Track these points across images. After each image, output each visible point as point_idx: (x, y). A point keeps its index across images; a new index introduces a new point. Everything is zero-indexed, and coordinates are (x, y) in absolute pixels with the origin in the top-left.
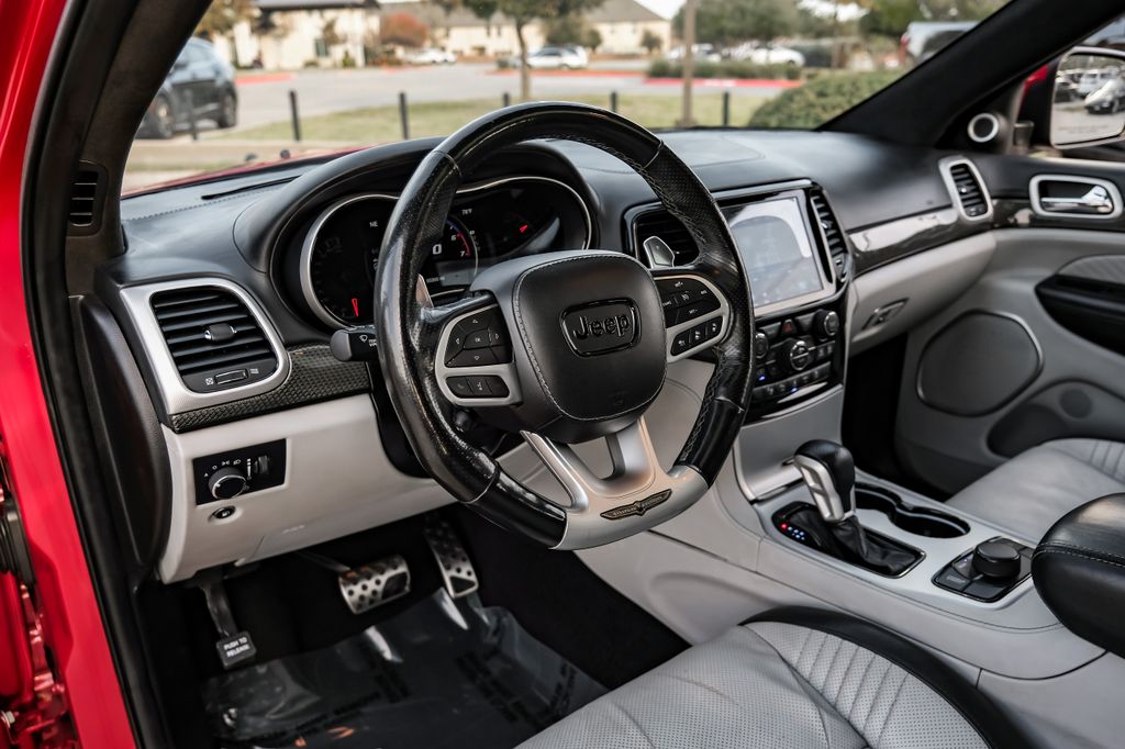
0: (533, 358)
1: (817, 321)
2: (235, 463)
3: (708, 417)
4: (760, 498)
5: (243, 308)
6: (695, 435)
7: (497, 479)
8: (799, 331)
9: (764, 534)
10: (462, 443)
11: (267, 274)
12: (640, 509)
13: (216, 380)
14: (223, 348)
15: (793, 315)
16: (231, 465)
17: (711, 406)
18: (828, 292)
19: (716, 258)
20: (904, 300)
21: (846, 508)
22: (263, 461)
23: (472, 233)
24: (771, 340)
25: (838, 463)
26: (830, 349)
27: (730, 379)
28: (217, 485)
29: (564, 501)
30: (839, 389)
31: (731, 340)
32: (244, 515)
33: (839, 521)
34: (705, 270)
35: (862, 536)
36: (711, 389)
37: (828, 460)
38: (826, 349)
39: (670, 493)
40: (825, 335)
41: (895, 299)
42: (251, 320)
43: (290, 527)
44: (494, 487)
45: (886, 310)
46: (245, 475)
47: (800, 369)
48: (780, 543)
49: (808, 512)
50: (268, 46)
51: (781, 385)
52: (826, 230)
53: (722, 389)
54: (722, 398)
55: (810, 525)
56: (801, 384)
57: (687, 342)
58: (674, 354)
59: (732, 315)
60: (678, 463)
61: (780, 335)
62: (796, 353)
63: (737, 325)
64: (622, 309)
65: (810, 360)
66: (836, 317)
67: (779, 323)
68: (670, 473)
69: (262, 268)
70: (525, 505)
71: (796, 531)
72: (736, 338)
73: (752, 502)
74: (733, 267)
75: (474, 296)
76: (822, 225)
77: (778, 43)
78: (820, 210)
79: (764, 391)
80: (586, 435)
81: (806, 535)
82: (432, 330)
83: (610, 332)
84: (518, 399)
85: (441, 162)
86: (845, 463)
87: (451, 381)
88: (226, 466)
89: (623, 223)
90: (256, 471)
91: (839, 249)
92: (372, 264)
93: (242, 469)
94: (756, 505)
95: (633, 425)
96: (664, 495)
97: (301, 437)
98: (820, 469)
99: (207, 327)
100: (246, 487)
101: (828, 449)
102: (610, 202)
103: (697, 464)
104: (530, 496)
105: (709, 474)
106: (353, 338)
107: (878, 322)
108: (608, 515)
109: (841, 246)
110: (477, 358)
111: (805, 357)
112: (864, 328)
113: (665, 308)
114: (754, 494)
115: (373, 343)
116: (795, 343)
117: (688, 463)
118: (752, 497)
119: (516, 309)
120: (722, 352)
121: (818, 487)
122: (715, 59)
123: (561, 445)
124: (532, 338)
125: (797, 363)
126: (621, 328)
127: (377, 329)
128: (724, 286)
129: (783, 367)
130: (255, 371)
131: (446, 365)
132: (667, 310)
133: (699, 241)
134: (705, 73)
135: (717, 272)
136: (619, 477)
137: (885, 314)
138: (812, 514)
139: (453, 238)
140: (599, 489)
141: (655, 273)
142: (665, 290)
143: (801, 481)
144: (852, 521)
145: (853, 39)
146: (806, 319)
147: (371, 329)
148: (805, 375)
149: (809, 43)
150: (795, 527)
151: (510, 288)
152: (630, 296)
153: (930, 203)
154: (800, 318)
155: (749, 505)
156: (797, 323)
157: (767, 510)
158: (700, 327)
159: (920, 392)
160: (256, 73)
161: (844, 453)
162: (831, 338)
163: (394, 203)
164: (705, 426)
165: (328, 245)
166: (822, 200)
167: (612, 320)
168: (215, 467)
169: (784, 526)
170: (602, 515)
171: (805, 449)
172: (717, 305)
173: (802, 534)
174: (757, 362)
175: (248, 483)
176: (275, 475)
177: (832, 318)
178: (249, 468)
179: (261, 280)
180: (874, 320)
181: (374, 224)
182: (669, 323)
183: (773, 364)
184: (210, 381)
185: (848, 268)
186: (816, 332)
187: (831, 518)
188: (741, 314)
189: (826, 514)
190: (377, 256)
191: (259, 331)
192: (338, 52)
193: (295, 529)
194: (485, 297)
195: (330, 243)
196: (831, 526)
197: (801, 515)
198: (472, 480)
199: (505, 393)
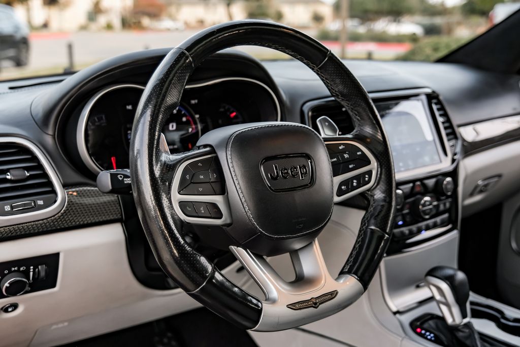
0: (240, 192)
1: (439, 184)
2: (22, 269)
3: (363, 240)
4: (401, 310)
5: (35, 158)
6: (354, 253)
7: (213, 277)
8: (426, 191)
9: (403, 335)
10: (188, 249)
11: (54, 136)
12: (315, 304)
13: (12, 208)
14: (19, 186)
15: (421, 180)
16: (18, 271)
17: (365, 233)
18: (445, 165)
19: (368, 130)
20: (499, 176)
21: (464, 316)
22: (42, 268)
23: (197, 116)
24: (406, 196)
25: (457, 283)
26: (448, 205)
27: (378, 214)
28: (7, 284)
29: (260, 296)
30: (455, 234)
31: (378, 187)
32: (25, 310)
33: (459, 325)
34: (360, 138)
35: (477, 336)
36: (364, 222)
37: (450, 280)
38: (445, 204)
39: (337, 293)
40: (444, 194)
41: (493, 176)
42: (40, 167)
43: (56, 323)
44: (210, 281)
45: (486, 182)
46: (28, 278)
47: (427, 217)
48: (416, 342)
49: (435, 320)
50: (54, 15)
51: (414, 228)
52: (443, 123)
53: (372, 221)
54: (373, 227)
55: (438, 328)
56: (428, 228)
57: (347, 187)
58: (339, 195)
59: (379, 170)
60: (342, 273)
61: (412, 193)
62: (424, 205)
63: (383, 176)
64: (302, 161)
65: (434, 212)
66: (452, 182)
67: (411, 185)
68: (337, 279)
69: (50, 132)
70: (233, 295)
71: (428, 334)
72: (382, 186)
73: (395, 313)
74: (379, 137)
75: (199, 149)
76: (440, 120)
77: (406, 19)
78: (438, 110)
79: (402, 233)
80: (276, 250)
81: (435, 336)
82: (169, 169)
83: (293, 176)
84: (228, 221)
85: (180, 55)
86: (462, 283)
87: (182, 205)
88: (15, 271)
89: (302, 113)
90: (36, 276)
91: (451, 137)
92: (126, 135)
93: (26, 274)
94: (398, 315)
95: (310, 244)
96: (333, 294)
97: (71, 252)
98: (444, 286)
99: (8, 170)
100: (27, 288)
101: (450, 272)
102: (293, 97)
103: (355, 273)
104: (236, 289)
105: (365, 282)
106: (113, 177)
107: (481, 192)
108: (292, 306)
109: (453, 134)
110: (201, 189)
111: (431, 209)
112: (472, 195)
113: (333, 163)
114: (396, 307)
115: (128, 181)
116: (423, 199)
117: (349, 272)
118: (395, 309)
119: (229, 157)
120: (372, 196)
121: (443, 300)
122: (362, 30)
123: (259, 257)
124: (239, 178)
125: (425, 213)
126: (302, 174)
127: (131, 172)
128: (373, 150)
129: (415, 216)
130: (41, 202)
131: (179, 193)
132: (333, 164)
133: (355, 119)
134: (355, 38)
135: (368, 140)
136: (300, 281)
137: (486, 186)
138: (439, 323)
139: (184, 119)
140: (284, 289)
141: (326, 140)
142: (332, 151)
143: (431, 299)
144: (468, 326)
145: (457, 17)
146: (431, 182)
147: (128, 172)
148: (431, 222)
149: (427, 21)
150: (427, 331)
151: (225, 143)
152: (308, 152)
153: (515, 109)
154: (426, 182)
155: (392, 315)
156: (424, 185)
157: (407, 319)
158: (356, 177)
159: (514, 245)
160: (44, 32)
161: (461, 276)
162: (448, 197)
163: (142, 91)
164: (361, 247)
165: (97, 120)
166: (439, 102)
167: (296, 168)
168: (6, 272)
169: (419, 330)
170: (288, 306)
171: (432, 272)
172: (369, 163)
173: (432, 335)
174: (397, 210)
175: (30, 285)
176: (50, 281)
177: (448, 182)
178: (31, 273)
179: (49, 140)
180: (478, 189)
181: (129, 107)
182: (336, 173)
183: (407, 214)
184: (8, 208)
185: (458, 149)
186: (438, 191)
187: (454, 323)
188: (386, 169)
189: (449, 320)
190: (131, 129)
191: (45, 175)
192: (102, 20)
193: (60, 325)
194: (208, 149)
195: (98, 118)
196: (454, 329)
197: (431, 323)
198: (194, 275)
199: (219, 215)
